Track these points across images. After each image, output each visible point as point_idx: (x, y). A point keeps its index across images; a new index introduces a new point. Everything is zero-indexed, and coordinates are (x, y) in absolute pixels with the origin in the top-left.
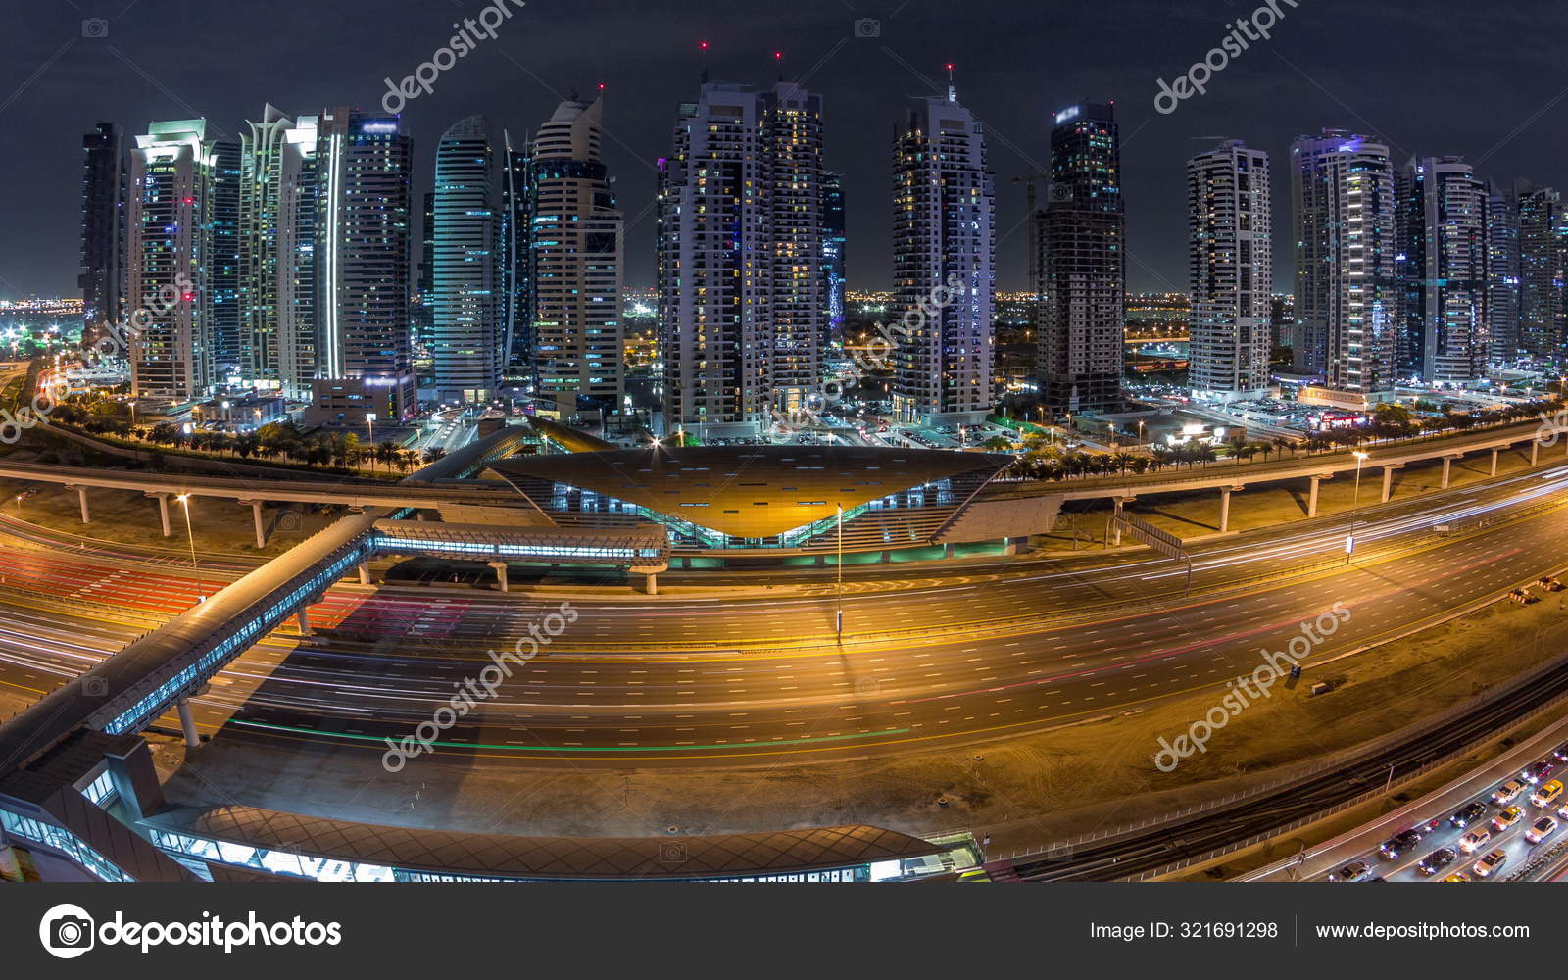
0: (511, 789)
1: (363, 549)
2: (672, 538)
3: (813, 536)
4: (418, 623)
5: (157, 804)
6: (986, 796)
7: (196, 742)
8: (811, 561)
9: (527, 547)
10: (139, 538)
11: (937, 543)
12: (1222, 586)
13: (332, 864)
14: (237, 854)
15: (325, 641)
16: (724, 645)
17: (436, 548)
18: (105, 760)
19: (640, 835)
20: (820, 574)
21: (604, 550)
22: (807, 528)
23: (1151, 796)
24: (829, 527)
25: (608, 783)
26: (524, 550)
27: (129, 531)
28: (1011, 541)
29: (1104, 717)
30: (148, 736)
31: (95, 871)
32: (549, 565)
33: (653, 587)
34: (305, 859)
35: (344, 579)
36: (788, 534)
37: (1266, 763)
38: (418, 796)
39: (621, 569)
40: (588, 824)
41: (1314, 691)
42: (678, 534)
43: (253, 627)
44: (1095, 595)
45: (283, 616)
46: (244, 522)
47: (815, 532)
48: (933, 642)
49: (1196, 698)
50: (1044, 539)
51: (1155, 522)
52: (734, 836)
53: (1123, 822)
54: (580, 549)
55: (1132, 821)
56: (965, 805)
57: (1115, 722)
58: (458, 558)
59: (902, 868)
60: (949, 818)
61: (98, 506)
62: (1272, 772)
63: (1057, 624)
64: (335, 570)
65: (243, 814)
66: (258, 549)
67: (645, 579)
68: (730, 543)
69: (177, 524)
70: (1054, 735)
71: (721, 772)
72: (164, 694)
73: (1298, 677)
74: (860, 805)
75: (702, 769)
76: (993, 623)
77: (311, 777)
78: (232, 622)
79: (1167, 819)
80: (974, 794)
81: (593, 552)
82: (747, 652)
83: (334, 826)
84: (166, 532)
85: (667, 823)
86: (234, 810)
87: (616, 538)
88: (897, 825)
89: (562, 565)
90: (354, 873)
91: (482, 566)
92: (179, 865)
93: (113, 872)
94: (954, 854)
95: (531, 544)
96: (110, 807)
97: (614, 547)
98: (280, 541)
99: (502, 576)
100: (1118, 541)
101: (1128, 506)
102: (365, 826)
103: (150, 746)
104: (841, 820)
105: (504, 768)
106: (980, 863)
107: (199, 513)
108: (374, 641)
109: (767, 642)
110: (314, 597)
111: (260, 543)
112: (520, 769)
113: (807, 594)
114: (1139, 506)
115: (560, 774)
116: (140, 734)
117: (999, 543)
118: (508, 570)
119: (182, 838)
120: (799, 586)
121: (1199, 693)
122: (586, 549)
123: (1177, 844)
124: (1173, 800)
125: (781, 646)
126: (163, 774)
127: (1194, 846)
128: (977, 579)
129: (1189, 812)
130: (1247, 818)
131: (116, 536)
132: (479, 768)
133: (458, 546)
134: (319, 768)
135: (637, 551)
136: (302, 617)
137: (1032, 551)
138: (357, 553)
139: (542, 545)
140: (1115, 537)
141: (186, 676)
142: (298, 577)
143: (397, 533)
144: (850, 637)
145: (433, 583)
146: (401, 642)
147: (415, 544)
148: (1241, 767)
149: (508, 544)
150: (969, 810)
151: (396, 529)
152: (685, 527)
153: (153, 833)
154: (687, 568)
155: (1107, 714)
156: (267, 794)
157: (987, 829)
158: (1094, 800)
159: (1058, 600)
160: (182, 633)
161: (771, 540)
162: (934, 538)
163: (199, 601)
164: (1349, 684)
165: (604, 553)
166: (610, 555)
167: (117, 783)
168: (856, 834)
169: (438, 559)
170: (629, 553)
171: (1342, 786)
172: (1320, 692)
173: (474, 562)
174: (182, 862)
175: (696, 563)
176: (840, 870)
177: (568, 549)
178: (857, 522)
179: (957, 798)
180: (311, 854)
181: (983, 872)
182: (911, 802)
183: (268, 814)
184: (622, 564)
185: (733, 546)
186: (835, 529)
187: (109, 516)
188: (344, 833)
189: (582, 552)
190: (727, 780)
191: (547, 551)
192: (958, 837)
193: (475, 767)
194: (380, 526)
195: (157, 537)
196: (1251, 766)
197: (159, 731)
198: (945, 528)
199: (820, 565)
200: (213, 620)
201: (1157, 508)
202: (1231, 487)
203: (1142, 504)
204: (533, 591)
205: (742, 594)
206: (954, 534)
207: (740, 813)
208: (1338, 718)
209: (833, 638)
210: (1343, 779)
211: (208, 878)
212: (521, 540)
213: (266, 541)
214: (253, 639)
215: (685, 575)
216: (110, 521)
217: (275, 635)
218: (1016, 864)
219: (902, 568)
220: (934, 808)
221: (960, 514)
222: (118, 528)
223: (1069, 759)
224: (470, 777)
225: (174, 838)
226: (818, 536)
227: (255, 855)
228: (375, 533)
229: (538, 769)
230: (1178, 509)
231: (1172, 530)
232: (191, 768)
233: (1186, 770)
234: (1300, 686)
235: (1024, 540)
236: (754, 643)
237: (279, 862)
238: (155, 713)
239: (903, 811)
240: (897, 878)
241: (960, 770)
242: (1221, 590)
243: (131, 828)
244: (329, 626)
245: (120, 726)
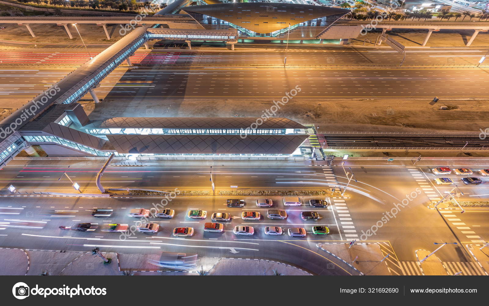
0: (194, 105)
1: (145, 38)
2: (239, 33)
3: (281, 34)
4: (166, 60)
5: (86, 121)
6: (320, 115)
7: (98, 101)
8: (279, 42)
9: (196, 36)
10: (60, 40)
11: (318, 38)
12: (416, 65)
13: (145, 129)
14: (116, 131)
15: (137, 67)
16: (253, 65)
17: (168, 37)
18: (65, 112)
19: (228, 117)
20: (281, 46)
21: (219, 36)
22: (279, 31)
23: (370, 126)
24: (286, 31)
25: (220, 102)
26: (195, 37)
27: (55, 38)
28: (342, 40)
29: (360, 99)
30: (80, 102)
31: (67, 146)
32: (203, 41)
33: (233, 48)
34: (137, 129)
35: (140, 48)
36: (273, 33)
37: (414, 126)
38: (169, 108)
39: (224, 42)
40: (215, 114)
41: (441, 108)
42: (241, 32)
43: (112, 65)
44: (366, 61)
45: (122, 61)
46: (101, 32)
47: (281, 33)
48: (311, 69)
49: (393, 99)
50: (353, 40)
51: (396, 39)
52: (252, 118)
53: (359, 131)
54: (212, 36)
55: (362, 131)
56: (314, 117)
57: (363, 101)
58: (176, 40)
59: (294, 131)
60: (309, 119)
61: (37, 30)
62: (415, 129)
63: (351, 68)
64: (137, 45)
65: (117, 120)
66: (108, 41)
67: (231, 45)
68: (256, 35)
69: (75, 35)
70: (343, 101)
71: (250, 101)
72: (84, 89)
73: (436, 102)
74: (285, 113)
75: (245, 100)
76: (331, 66)
77: (137, 106)
78: (104, 64)
79: (373, 133)
80: (317, 114)
81: (216, 37)
82: (259, 68)
83: (145, 119)
84: (71, 37)
85: (235, 113)
86: (114, 119)
87: (222, 33)
88: (294, 119)
89: (207, 41)
90: (152, 131)
91: (183, 42)
92: (97, 138)
93: (73, 144)
94: (309, 129)
95: (197, 35)
96: (70, 126)
97: (222, 35)
98: (116, 37)
99: (189, 45)
100: (380, 44)
101: (388, 32)
102: (154, 118)
103: (81, 105)
104: (280, 116)
105: (192, 100)
106: (315, 133)
107: (82, 30)
108: (153, 66)
109: (264, 65)
110: (131, 54)
111: (109, 38)
112: (197, 100)
113: (277, 52)
114: (392, 33)
115: (208, 101)
116: (77, 102)
117: (338, 40)
118: (191, 43)
119: (97, 130)
120: (275, 49)
121: (395, 98)
122: (214, 36)
123: (375, 141)
124: (377, 128)
125: (268, 66)
126: (88, 113)
127: (380, 144)
128: (328, 51)
129: (382, 133)
130: (402, 141)
131: (50, 40)
132: (186, 100)
133: (175, 36)
134: (139, 104)
135: (229, 37)
136: (128, 60)
137: (348, 44)
138: (143, 39)
139: (201, 35)
140: (379, 42)
141: (91, 82)
142: (125, 48)
143: (155, 32)
144: (288, 65)
145: (169, 48)
146: (161, 66)
147: (161, 36)
148: (404, 125)
149: (190, 35)
150: (314, 118)
151: (155, 31)
152: (243, 30)
153: (87, 130)
154: (243, 42)
155: (361, 98)
156: (124, 113)
157: (319, 124)
158: (351, 122)
159: (353, 61)
160: (87, 70)
161: (268, 34)
162: (318, 37)
163: (90, 59)
164: (458, 110)
165: (219, 37)
166: (221, 38)
167: (71, 118)
168: (283, 120)
169: (170, 40)
170: (226, 37)
171: (443, 142)
172: (443, 109)
173: (180, 41)
174: (98, 136)
175: (246, 41)
176: (278, 129)
177: (208, 36)
178: (294, 30)
179: (312, 114)
180: (139, 127)
181: (316, 136)
182: (299, 113)
183: (124, 118)
184: (224, 41)
185: (257, 36)
186: (287, 32)
187: (44, 34)
188: (148, 121)
189: (213, 37)
190: (251, 103)
191: (202, 37)
192: (310, 125)
193: (184, 100)
194: (149, 30)
195: (67, 39)
196: (408, 125)
197: (84, 100)
198: (321, 34)
199: (282, 43)
200: (97, 64)
201: (399, 34)
202: (434, 29)
203: (393, 32)
204: (199, 49)
205: (258, 51)
206: (324, 36)
207: (254, 112)
208: (449, 120)
209: (283, 65)
210: (443, 140)
211: (107, 139)
212: (194, 34)
213: (110, 38)
214: (113, 69)
215: (242, 44)
216: (45, 36)
217: (120, 67)
218: (325, 136)
219: (306, 45)
220: (305, 116)
221: (327, 29)
222: (50, 38)
223: (346, 109)
224: (183, 102)
225: (94, 131)
226: (282, 34)
227: (122, 130)
228: (148, 33)
229: (202, 99)
230: (407, 35)
231: (402, 42)
232: (97, 109)
233: (384, 121)
234: (436, 105)
235: (347, 40)
236: (261, 65)
237: (129, 131)
238: (82, 95)
239: (296, 116)
240: (292, 134)
241: (314, 106)
242: (415, 66)
243: (78, 130)
244: (137, 63)
245: (69, 101)
